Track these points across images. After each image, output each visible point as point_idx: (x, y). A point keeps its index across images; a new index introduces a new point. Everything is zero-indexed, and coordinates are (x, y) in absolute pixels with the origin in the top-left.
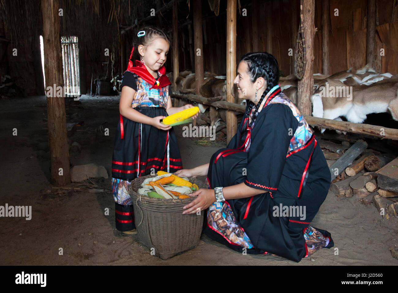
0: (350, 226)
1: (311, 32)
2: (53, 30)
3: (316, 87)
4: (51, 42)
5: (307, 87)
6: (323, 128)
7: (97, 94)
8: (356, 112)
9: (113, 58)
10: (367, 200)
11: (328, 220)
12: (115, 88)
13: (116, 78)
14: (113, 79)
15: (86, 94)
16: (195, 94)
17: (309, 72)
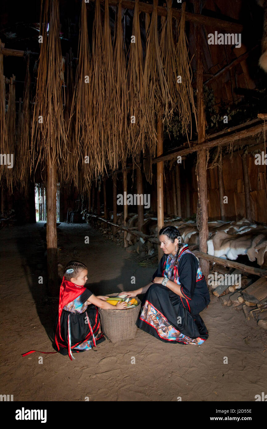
0: (227, 325)
1: (205, 203)
2: (53, 203)
3: (211, 234)
4: (51, 210)
5: (205, 235)
6: (215, 261)
7: (71, 222)
8: (232, 253)
9: (83, 198)
10: (239, 308)
11: (215, 321)
12: (83, 218)
13: (84, 211)
14: (82, 212)
15: (63, 222)
16: (138, 231)
17: (205, 226)
